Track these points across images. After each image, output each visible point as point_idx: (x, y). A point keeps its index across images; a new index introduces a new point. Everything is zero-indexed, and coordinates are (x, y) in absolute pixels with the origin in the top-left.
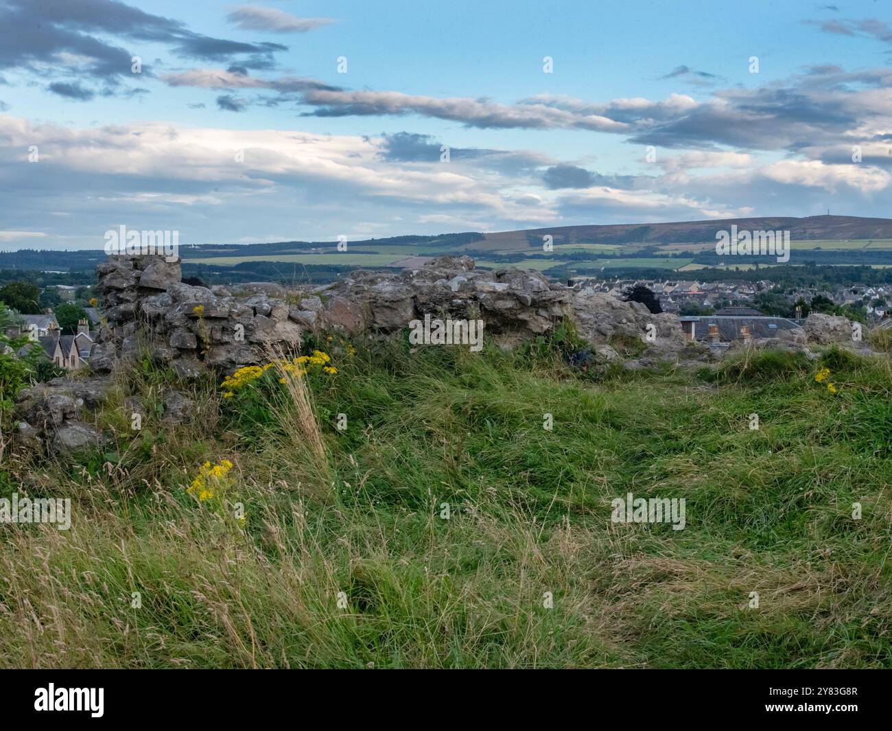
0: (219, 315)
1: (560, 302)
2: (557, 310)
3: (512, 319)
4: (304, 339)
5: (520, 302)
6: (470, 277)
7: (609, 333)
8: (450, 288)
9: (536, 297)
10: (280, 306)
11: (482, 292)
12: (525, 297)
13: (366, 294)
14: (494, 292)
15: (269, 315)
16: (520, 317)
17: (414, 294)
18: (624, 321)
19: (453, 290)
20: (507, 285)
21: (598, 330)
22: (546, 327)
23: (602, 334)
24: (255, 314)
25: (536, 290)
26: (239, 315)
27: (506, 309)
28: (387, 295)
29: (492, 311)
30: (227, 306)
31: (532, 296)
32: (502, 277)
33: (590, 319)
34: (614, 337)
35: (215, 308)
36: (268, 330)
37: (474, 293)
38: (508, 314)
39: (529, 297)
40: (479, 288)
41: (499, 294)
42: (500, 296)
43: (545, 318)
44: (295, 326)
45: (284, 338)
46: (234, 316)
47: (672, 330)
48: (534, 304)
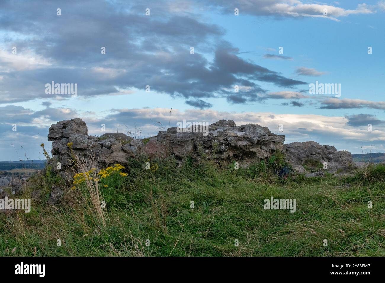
0: (82, 147)
1: (274, 142)
2: (272, 146)
3: (247, 152)
4: (129, 161)
5: (251, 142)
6: (225, 129)
7: (304, 160)
8: (213, 134)
9: (259, 139)
10: (116, 143)
11: (230, 136)
12: (253, 139)
13: (169, 138)
14: (236, 137)
15: (109, 148)
16: (251, 150)
17: (193, 137)
18: (314, 153)
19: (214, 136)
20: (244, 133)
21: (298, 158)
22: (265, 156)
23: (300, 160)
24: (102, 147)
25: (259, 135)
26: (92, 148)
27: (243, 146)
28: (179, 139)
29: (235, 147)
30: (86, 143)
31: (257, 138)
32: (244, 129)
33: (296, 152)
34: (306, 162)
35: (79, 144)
36: (107, 156)
37: (226, 137)
38: (245, 148)
39: (255, 139)
40: (229, 134)
41: (239, 137)
42: (239, 139)
43: (265, 150)
44: (124, 154)
45: (116, 160)
46: (90, 148)
47: (340, 158)
48: (259, 143)
